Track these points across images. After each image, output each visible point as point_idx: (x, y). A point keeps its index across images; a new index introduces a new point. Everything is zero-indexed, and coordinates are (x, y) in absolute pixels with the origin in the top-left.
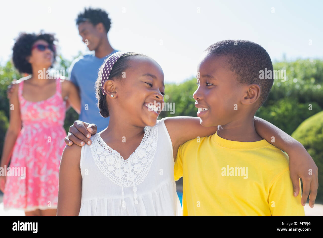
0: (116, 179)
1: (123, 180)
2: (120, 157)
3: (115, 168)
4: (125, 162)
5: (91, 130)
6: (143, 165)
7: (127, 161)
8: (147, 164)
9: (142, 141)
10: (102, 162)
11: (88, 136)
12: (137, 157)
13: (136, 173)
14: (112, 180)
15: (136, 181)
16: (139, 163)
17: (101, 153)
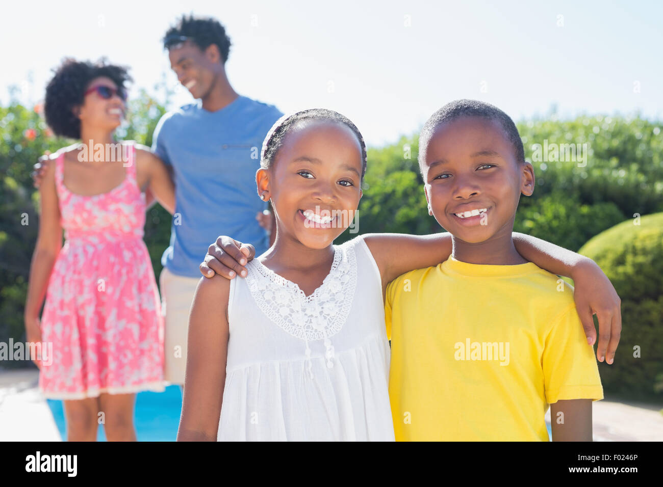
0: (294, 328)
1: (306, 330)
2: (299, 291)
3: (292, 309)
4: (307, 300)
5: (247, 253)
6: (338, 304)
7: (311, 298)
8: (345, 302)
9: (332, 268)
10: (268, 302)
11: (243, 262)
12: (327, 292)
13: (328, 317)
14: (287, 331)
15: (328, 331)
16: (331, 300)
17: (264, 288)
